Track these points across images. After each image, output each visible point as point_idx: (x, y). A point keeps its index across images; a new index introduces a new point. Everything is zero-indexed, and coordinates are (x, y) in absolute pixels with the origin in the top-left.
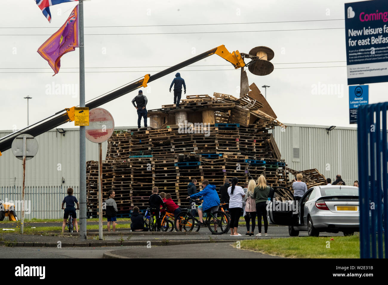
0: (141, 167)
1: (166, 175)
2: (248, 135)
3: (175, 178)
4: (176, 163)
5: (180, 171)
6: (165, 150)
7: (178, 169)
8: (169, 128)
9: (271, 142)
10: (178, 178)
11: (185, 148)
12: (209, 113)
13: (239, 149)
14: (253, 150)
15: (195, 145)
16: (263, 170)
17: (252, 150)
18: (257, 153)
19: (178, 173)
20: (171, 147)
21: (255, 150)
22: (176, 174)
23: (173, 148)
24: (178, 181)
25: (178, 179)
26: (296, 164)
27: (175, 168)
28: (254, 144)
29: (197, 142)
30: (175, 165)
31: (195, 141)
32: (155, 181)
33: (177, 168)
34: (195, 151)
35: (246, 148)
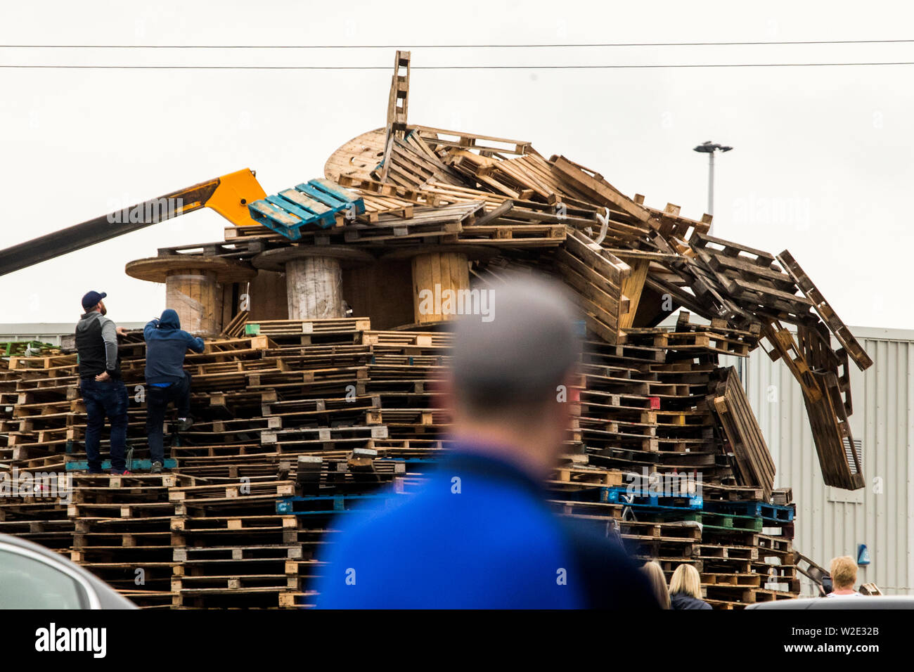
0: (119, 516)
1: (237, 554)
2: (622, 374)
3: (280, 568)
4: (285, 498)
5: (301, 537)
6: (237, 439)
7: (294, 529)
8: (254, 336)
9: (728, 407)
10: (291, 568)
11: (328, 430)
12: (442, 268)
13: (578, 439)
14: (645, 445)
15: (375, 415)
16: (691, 540)
17: (639, 444)
18: (663, 459)
19: (293, 544)
20: (265, 424)
21: (654, 446)
22: (286, 550)
23: (273, 429)
24: (293, 584)
25: (291, 575)
26: (844, 514)
27: (280, 522)
28: (651, 419)
29: (386, 402)
30: (282, 506)
31: (376, 397)
32: (186, 584)
33: (290, 522)
34: (377, 444)
35: (614, 436)
